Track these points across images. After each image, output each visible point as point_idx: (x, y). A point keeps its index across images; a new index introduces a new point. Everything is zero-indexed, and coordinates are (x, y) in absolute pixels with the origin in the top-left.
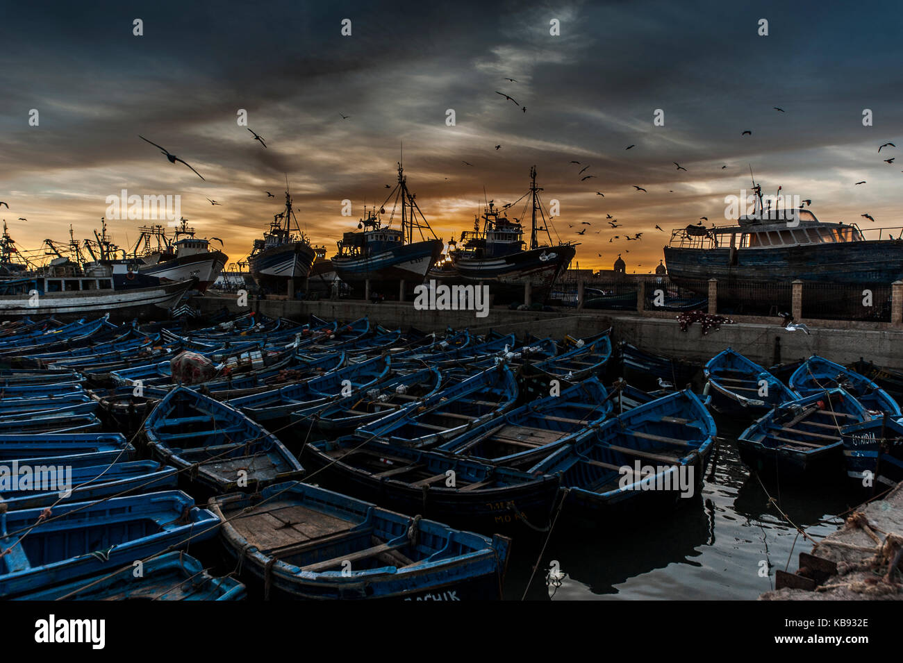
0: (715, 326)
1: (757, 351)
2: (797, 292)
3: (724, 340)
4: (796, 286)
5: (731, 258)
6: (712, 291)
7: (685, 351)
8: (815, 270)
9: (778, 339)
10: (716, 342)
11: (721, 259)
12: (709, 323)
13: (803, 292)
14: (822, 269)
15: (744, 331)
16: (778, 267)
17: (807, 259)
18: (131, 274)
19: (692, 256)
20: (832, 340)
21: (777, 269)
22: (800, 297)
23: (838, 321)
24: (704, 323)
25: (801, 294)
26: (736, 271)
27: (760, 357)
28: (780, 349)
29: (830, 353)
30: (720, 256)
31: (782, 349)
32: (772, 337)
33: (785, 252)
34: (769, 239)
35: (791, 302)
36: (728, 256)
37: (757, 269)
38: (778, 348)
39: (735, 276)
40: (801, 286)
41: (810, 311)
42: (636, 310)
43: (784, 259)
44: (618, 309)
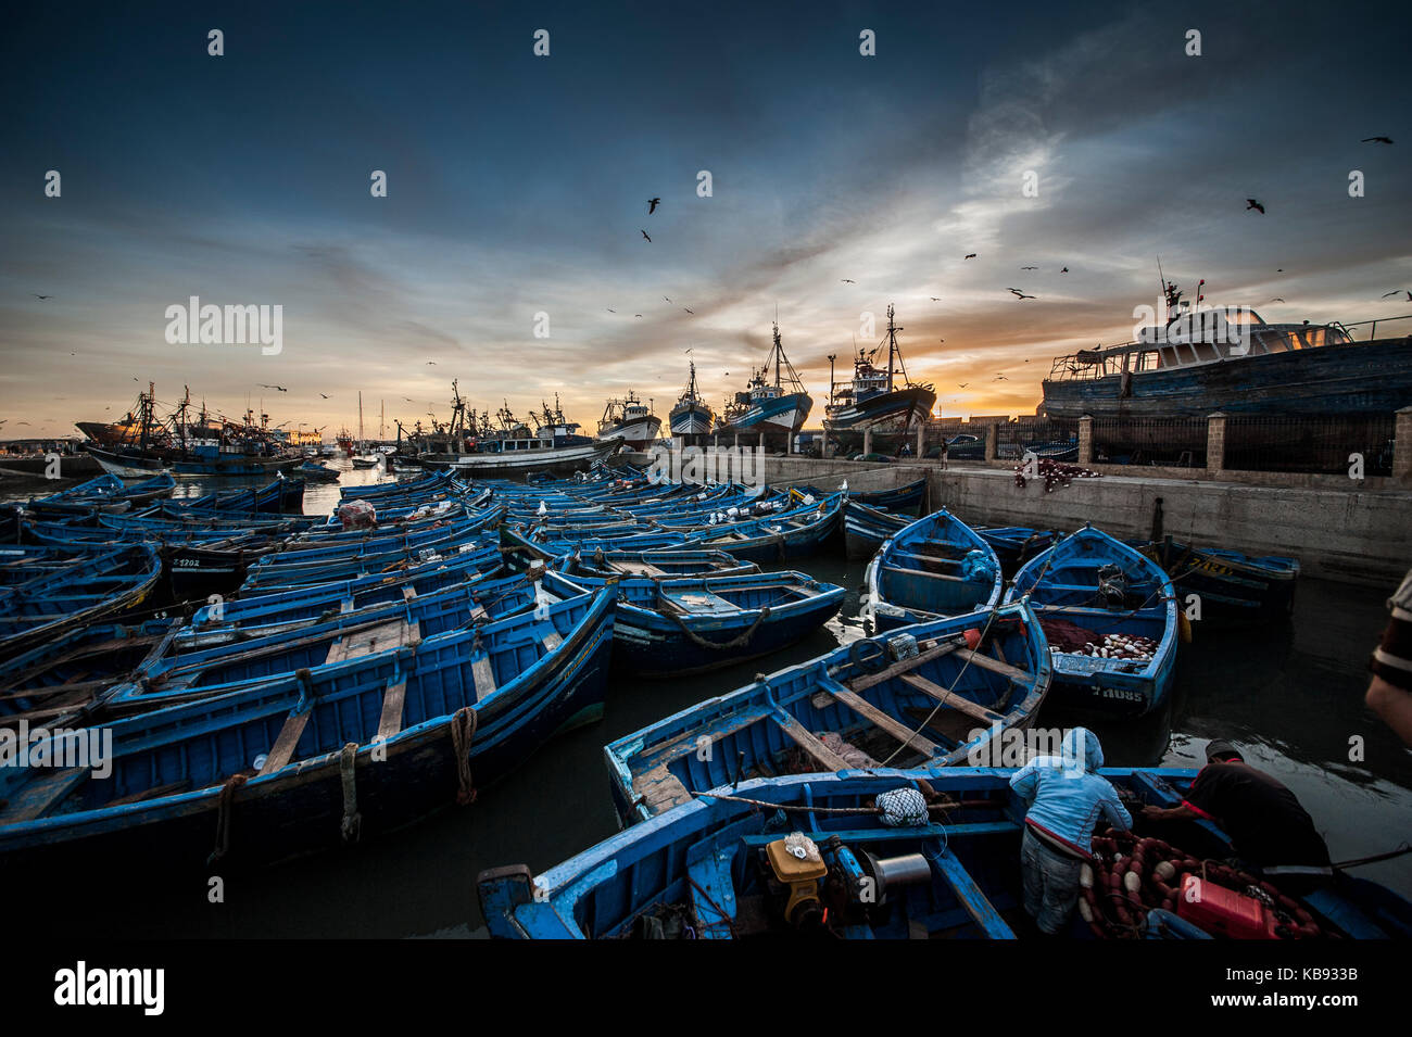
0: (1063, 481)
1: (1126, 518)
2: (1216, 431)
3: (1076, 501)
4: (1214, 422)
5: (1123, 388)
6: (1085, 433)
7: (1023, 513)
8: (1250, 396)
9: (1159, 501)
10: (1065, 503)
11: (1110, 389)
12: (1057, 475)
13: (1226, 430)
14: (1262, 395)
15: (1108, 488)
16: (1189, 395)
17: (1236, 381)
18: (569, 435)
19: (1074, 389)
20: (1253, 506)
21: (1187, 399)
22: (1221, 438)
23: (1288, 475)
24: (1049, 477)
25: (1222, 433)
26: (1129, 405)
27: (1130, 526)
28: (1162, 516)
29: (1251, 526)
30: (1107, 386)
31: (1166, 517)
32: (1150, 499)
33: (1200, 373)
34: (1177, 356)
35: (1206, 445)
36: (1118, 385)
37: (1158, 400)
38: (1159, 515)
39: (1128, 412)
40: (1223, 421)
41: (1236, 457)
42: (984, 460)
43: (1200, 383)
44: (963, 458)
